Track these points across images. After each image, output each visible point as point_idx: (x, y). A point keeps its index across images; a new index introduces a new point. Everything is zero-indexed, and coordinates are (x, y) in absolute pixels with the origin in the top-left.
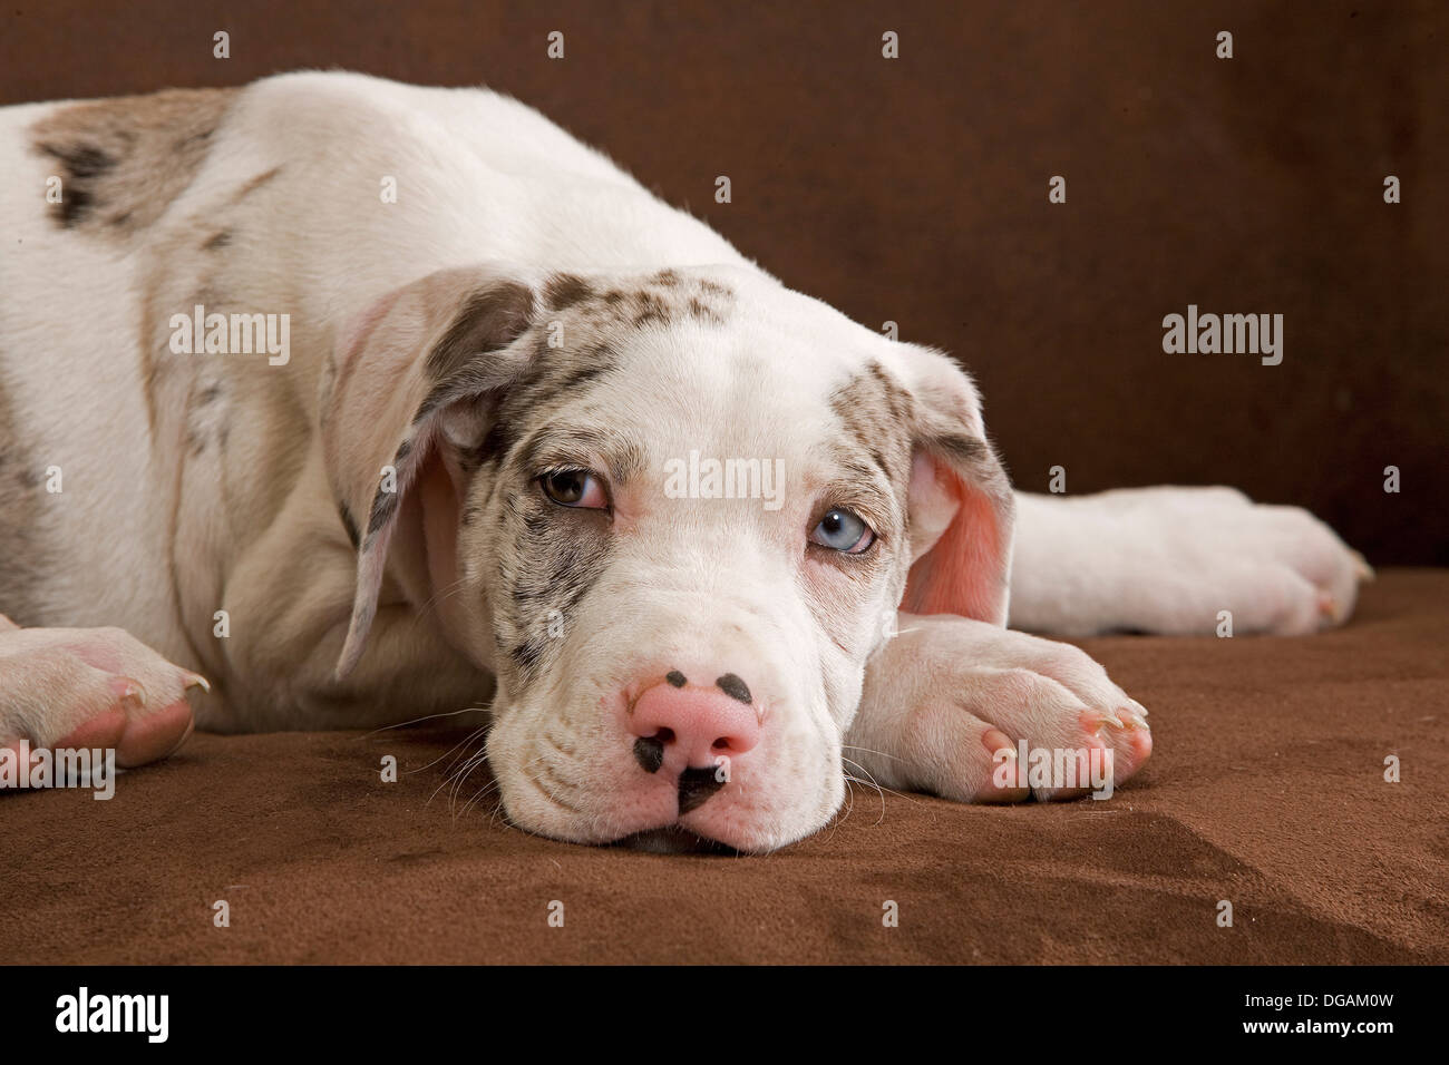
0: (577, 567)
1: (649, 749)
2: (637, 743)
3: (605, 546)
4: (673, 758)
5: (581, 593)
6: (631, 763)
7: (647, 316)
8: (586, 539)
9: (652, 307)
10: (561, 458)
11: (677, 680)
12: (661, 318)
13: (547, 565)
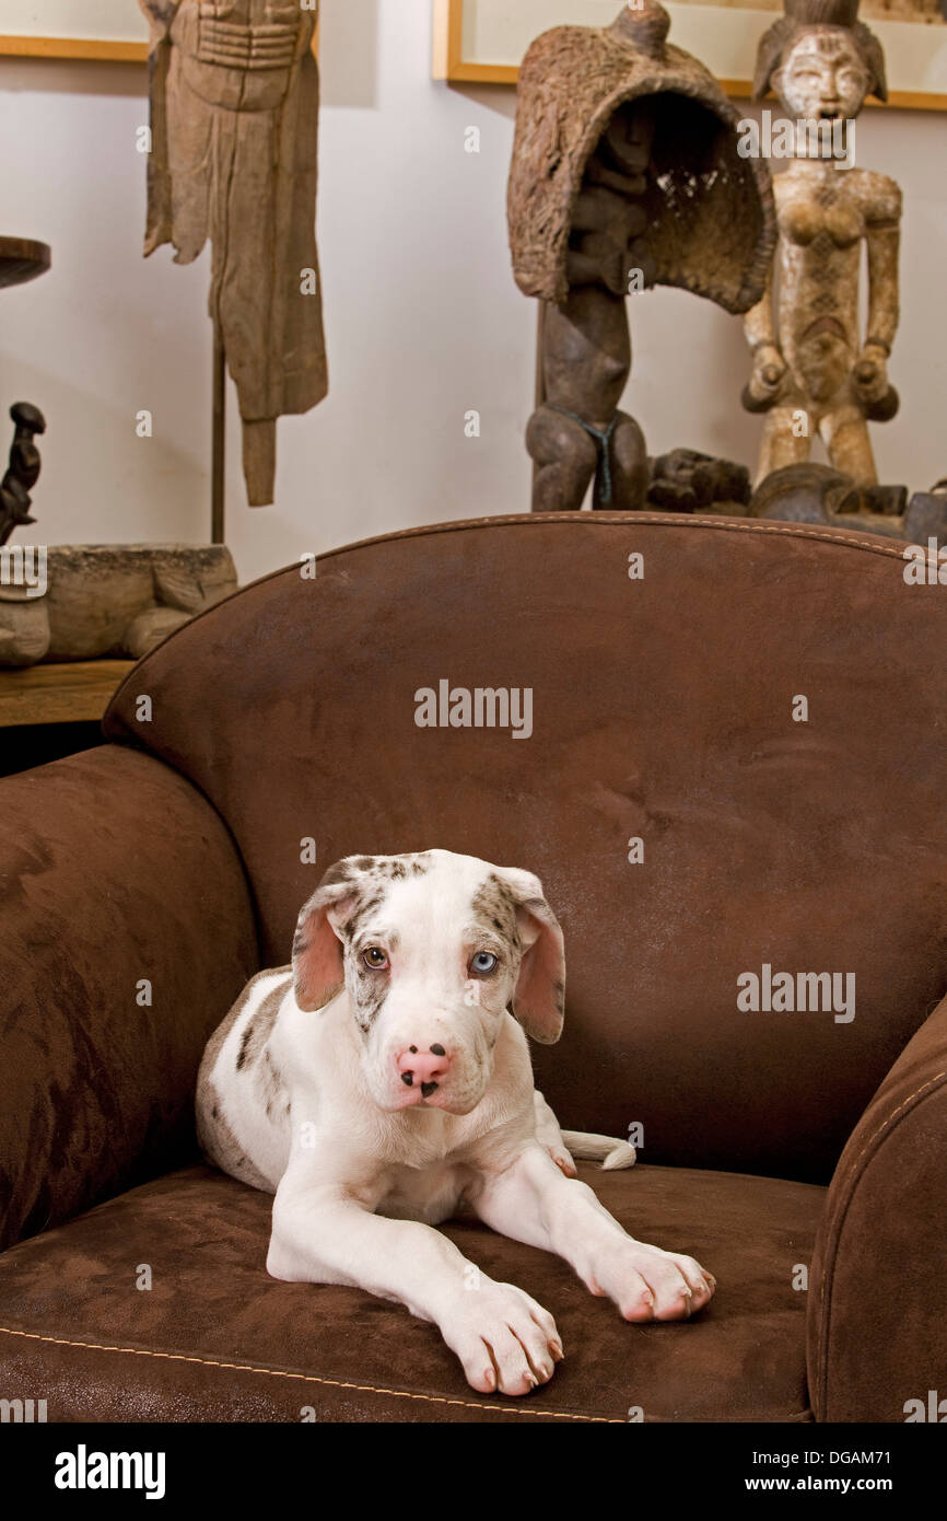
0: (377, 993)
1: (407, 1077)
2: (402, 1076)
3: (387, 984)
4: (416, 1079)
5: (381, 1004)
6: (401, 1082)
7: (396, 873)
8: (380, 984)
9: (398, 869)
10: (370, 943)
11: (414, 1050)
12: (403, 875)
13: (367, 992)
